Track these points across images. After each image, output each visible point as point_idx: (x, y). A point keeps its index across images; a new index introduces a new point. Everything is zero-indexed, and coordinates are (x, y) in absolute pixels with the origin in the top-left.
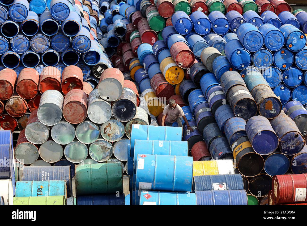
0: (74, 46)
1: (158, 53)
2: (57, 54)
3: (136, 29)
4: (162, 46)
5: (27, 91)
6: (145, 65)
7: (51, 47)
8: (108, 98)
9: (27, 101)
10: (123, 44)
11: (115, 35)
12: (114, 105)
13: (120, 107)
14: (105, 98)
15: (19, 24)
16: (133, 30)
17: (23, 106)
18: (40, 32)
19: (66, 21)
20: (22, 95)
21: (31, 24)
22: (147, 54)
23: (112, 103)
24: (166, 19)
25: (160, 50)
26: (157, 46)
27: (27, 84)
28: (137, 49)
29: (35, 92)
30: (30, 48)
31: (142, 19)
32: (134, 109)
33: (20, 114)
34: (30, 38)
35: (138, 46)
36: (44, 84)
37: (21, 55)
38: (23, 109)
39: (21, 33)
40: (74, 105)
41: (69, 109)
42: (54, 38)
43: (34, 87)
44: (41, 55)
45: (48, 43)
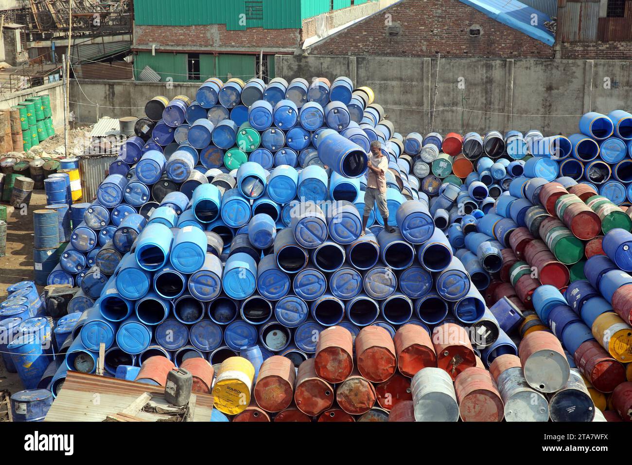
0: (440, 289)
1: (581, 303)
2: (410, 301)
3: (523, 259)
4: (587, 291)
5: (377, 369)
6: (554, 325)
7: (399, 289)
8: (542, 387)
9: (375, 385)
10: (497, 285)
11: (483, 269)
12: (554, 399)
13: (564, 403)
14: (536, 386)
15: (345, 247)
16: (516, 261)
17: (368, 395)
18: (381, 263)
19: (428, 244)
20: (367, 375)
21: (367, 248)
22: (555, 305)
23: (548, 396)
24: (585, 243)
25: (586, 298)
26: (575, 291)
27: (377, 356)
28: (531, 295)
29: (391, 371)
30: (363, 291)
31: (533, 242)
32: (591, 408)
33: (362, 409)
34: (363, 273)
35: (534, 290)
36: (407, 357)
37: (345, 302)
38: (369, 399)
39: (347, 263)
40: (481, 397)
41: (471, 405)
42: (405, 275)
43: (389, 361)
44: (380, 302)
45: (394, 283)
